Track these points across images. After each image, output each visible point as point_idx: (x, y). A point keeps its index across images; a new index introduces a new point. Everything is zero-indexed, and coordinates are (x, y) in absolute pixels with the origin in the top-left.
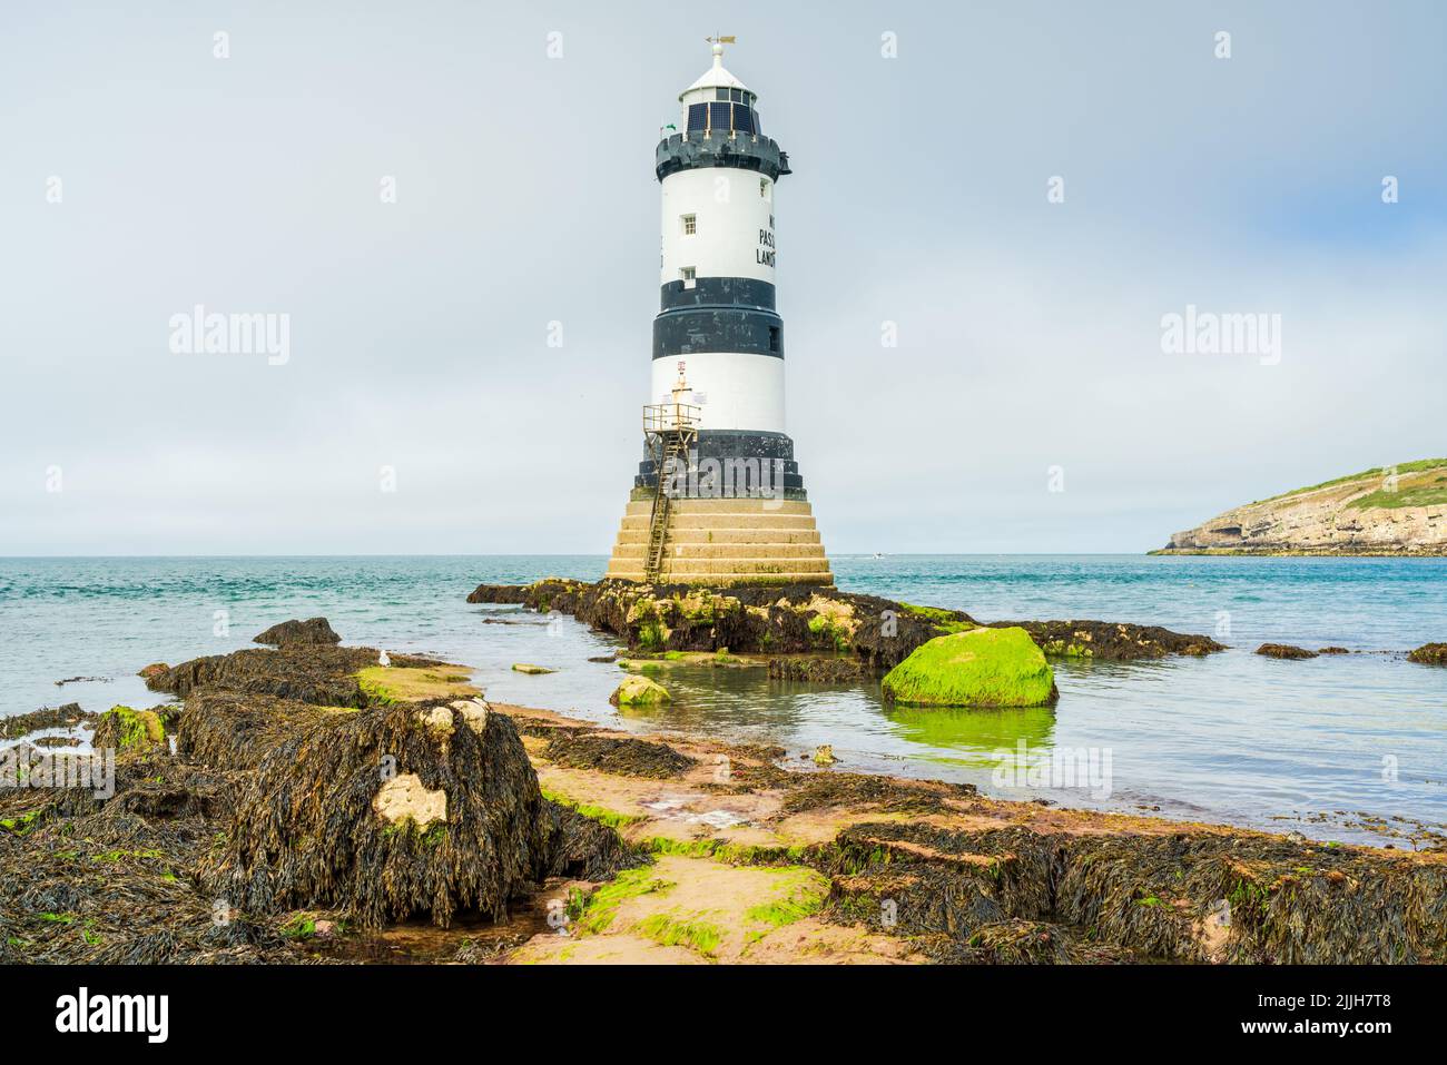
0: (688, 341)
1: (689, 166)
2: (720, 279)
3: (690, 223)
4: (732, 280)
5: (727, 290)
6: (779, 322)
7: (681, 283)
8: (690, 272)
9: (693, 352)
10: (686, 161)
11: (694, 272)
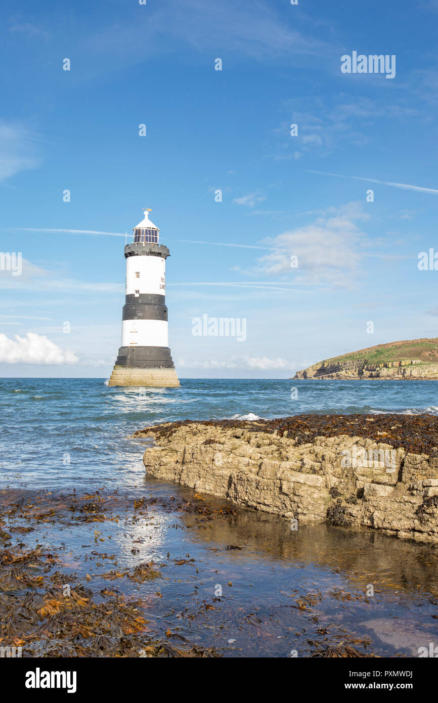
0: (136, 315)
1: (137, 255)
2: (147, 294)
3: (138, 274)
4: (152, 294)
5: (150, 298)
6: (167, 308)
7: (134, 295)
8: (137, 292)
9: (138, 319)
10: (136, 253)
11: (138, 291)
